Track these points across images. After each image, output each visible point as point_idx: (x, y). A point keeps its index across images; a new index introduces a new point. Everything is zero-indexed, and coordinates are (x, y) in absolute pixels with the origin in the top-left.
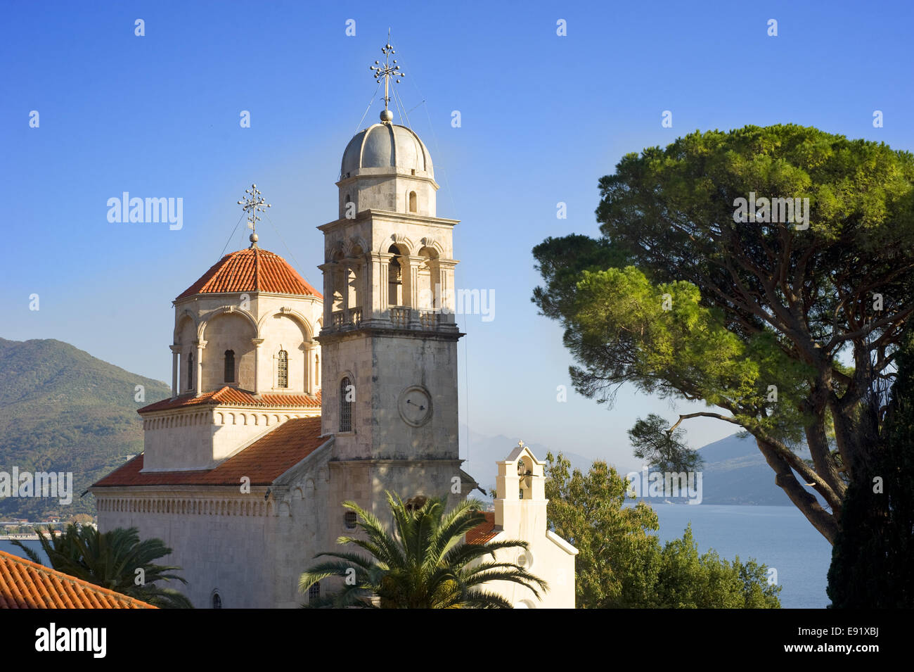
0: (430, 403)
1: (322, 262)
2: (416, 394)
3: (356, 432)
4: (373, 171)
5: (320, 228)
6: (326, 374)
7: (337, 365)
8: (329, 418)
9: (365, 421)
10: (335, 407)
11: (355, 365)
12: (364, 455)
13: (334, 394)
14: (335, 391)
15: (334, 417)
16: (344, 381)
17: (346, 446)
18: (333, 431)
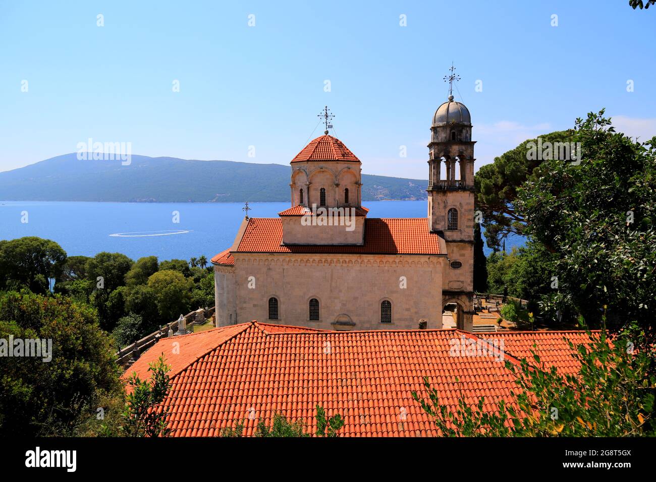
3: (461, 231)
6: (436, 206)
7: (445, 203)
8: (438, 224)
9: (467, 227)
10: (444, 220)
11: (460, 203)
12: (467, 240)
13: (443, 214)
14: (444, 213)
15: (443, 223)
16: (450, 210)
17: (453, 235)
18: (442, 229)
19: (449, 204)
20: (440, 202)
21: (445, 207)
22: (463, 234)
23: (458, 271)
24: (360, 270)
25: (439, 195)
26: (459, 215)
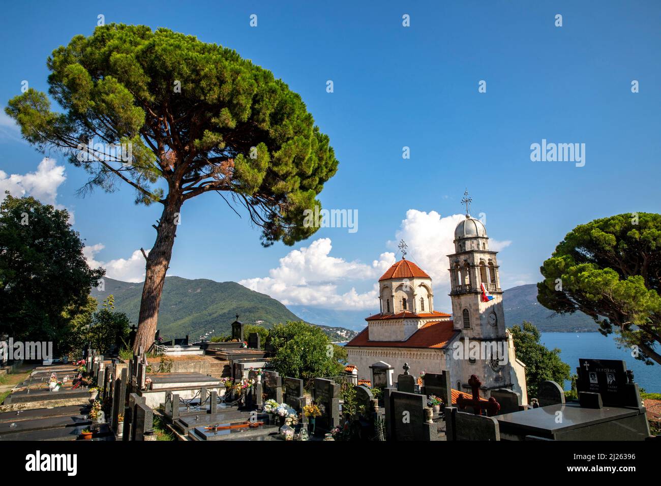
0: (496, 317)
1: (449, 268)
2: (492, 314)
3: (472, 329)
4: (470, 236)
5: (447, 256)
6: (455, 308)
7: (460, 304)
8: (458, 323)
9: (477, 325)
10: (461, 319)
11: (470, 305)
12: (477, 337)
13: (460, 315)
14: (460, 313)
15: (460, 323)
16: (464, 310)
17: (468, 333)
18: (460, 328)
19: (462, 306)
20: (457, 304)
21: (460, 308)
22: (475, 331)
23: (474, 367)
24: (401, 361)
25: (456, 298)
26: (469, 315)
